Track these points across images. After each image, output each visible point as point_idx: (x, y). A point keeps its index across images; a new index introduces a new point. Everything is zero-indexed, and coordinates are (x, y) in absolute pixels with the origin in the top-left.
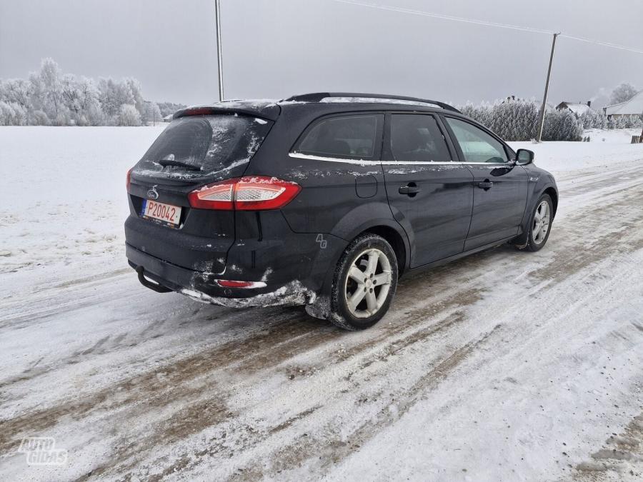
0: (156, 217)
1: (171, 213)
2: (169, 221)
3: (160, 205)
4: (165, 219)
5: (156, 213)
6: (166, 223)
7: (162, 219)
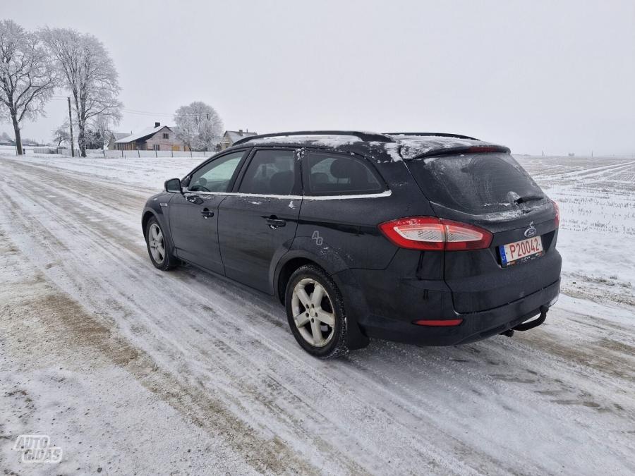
0: (523, 256)
1: (534, 244)
2: (536, 252)
3: (522, 243)
4: (532, 252)
5: (521, 253)
6: (534, 255)
7: (530, 254)
